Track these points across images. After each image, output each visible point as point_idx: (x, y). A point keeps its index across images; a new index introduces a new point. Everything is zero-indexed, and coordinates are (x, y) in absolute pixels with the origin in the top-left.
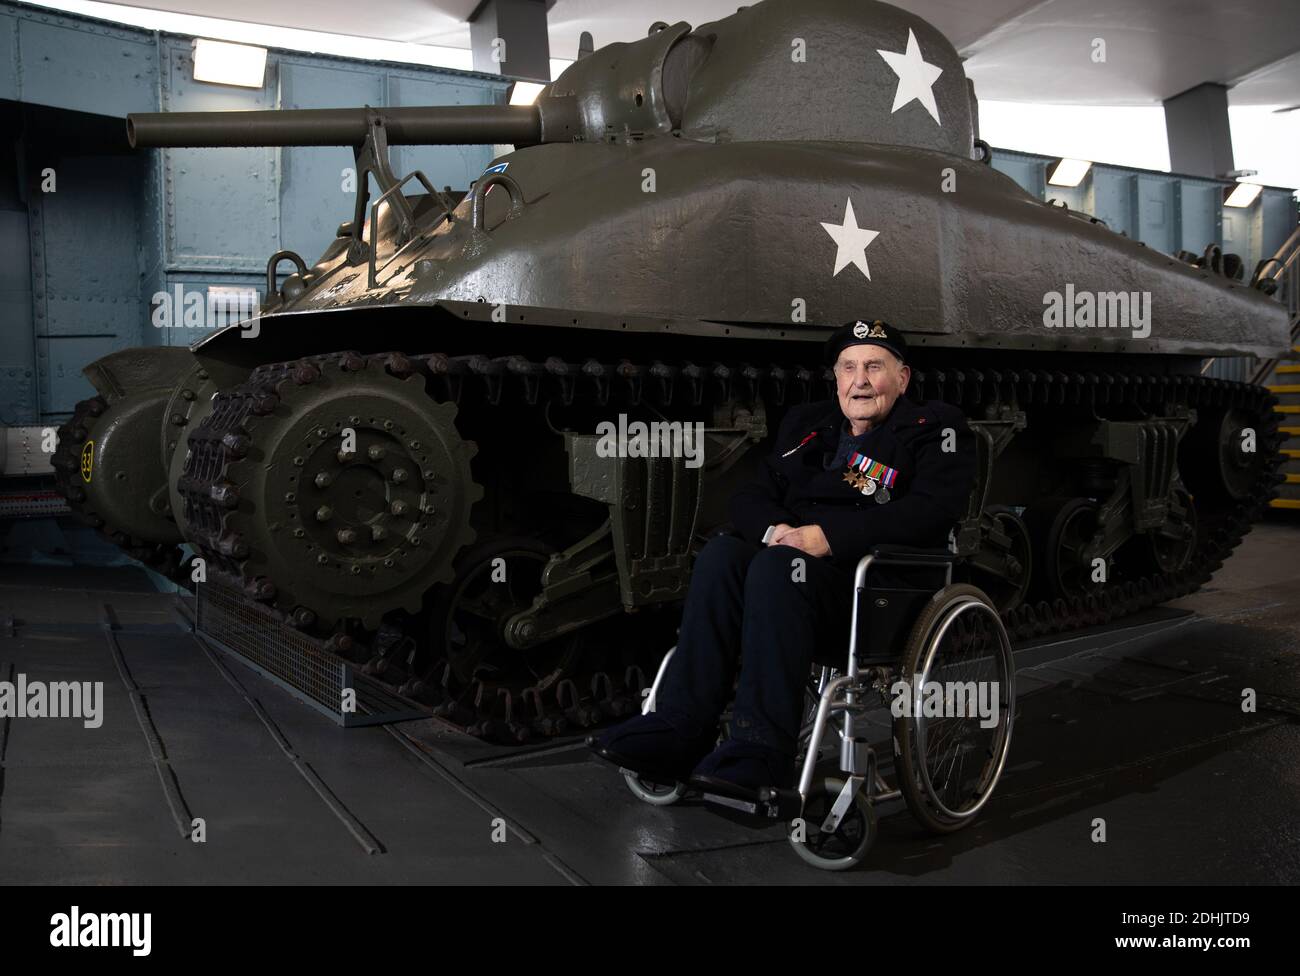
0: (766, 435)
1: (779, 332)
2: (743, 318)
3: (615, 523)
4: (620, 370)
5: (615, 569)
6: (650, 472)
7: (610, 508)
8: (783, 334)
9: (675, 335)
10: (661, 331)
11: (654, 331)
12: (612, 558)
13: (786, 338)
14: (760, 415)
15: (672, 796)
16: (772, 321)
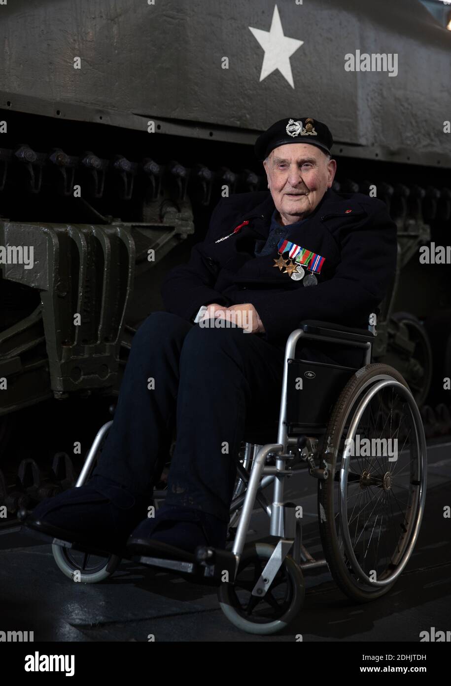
0: (192, 232)
1: (208, 132)
2: (174, 115)
3: (47, 307)
4: (53, 158)
5: (46, 356)
6: (82, 261)
7: (42, 294)
8: (211, 134)
9: (108, 126)
10: (94, 121)
11: (88, 120)
12: (43, 344)
13: (214, 138)
14: (188, 213)
15: (102, 573)
16: (201, 120)
